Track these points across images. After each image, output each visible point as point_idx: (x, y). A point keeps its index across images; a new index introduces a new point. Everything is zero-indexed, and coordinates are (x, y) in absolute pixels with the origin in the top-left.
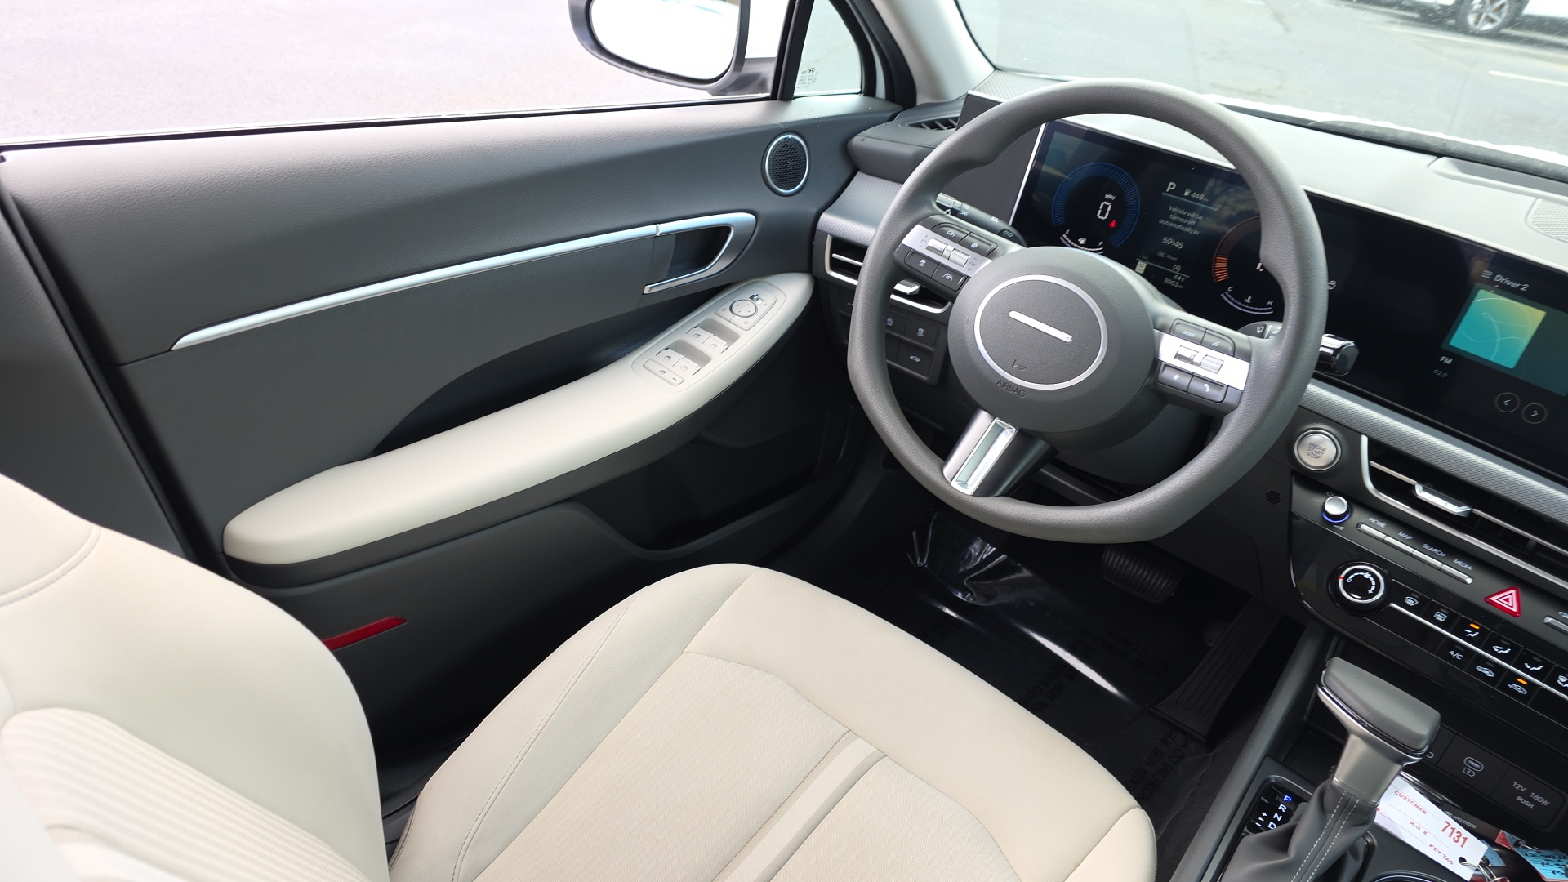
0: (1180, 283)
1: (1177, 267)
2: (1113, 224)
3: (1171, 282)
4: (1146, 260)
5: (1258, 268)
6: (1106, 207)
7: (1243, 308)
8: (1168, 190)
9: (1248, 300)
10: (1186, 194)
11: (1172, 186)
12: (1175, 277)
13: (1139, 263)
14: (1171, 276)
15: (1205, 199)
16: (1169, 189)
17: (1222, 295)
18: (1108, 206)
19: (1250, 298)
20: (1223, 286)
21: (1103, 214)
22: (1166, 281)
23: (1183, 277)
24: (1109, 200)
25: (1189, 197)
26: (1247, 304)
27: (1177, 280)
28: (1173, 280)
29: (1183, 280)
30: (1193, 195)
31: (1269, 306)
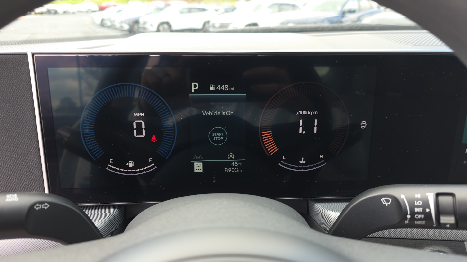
0: (239, 167)
1: (231, 156)
2: (154, 138)
3: (231, 170)
4: (201, 159)
5: (300, 132)
6: (139, 125)
7: (301, 169)
8: (193, 91)
9: (303, 161)
10: (212, 89)
11: (195, 86)
12: (233, 164)
13: (195, 163)
14: (229, 164)
15: (231, 89)
16: (193, 89)
17: (280, 165)
18: (141, 123)
19: (303, 159)
20: (277, 157)
21: (139, 133)
22: (226, 170)
23: (239, 162)
24: (139, 118)
25: (215, 91)
26: (303, 164)
27: (235, 167)
28: (232, 167)
29: (240, 164)
30: (219, 88)
31: (321, 159)
